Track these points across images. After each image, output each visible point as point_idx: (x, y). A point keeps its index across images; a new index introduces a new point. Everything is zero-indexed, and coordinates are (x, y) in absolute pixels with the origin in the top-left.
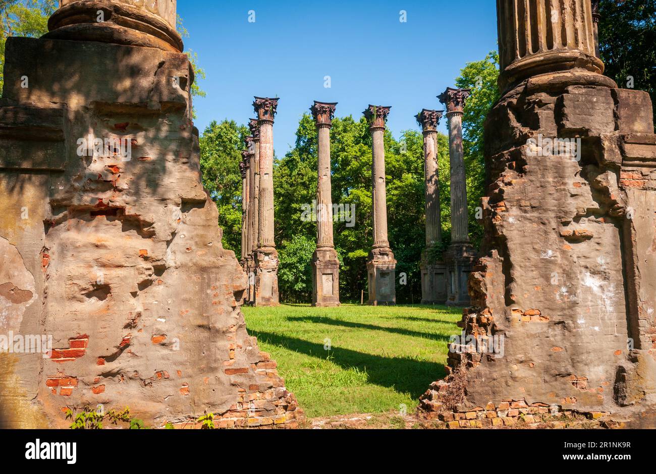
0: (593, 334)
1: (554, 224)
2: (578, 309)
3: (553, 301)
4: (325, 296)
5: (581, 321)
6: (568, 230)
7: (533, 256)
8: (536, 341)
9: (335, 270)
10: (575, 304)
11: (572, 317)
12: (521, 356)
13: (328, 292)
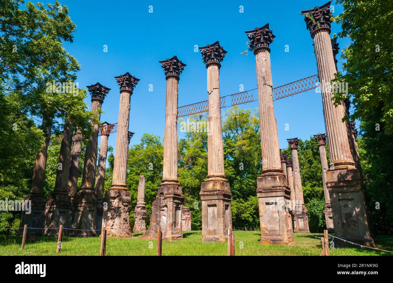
0: (163, 226)
1: (159, 208)
2: (161, 222)
3: (157, 220)
4: (300, 229)
5: (161, 224)
6: (161, 209)
7: (155, 213)
8: (154, 227)
9: (304, 216)
10: (160, 221)
11: (160, 223)
12: (152, 229)
13: (302, 227)
